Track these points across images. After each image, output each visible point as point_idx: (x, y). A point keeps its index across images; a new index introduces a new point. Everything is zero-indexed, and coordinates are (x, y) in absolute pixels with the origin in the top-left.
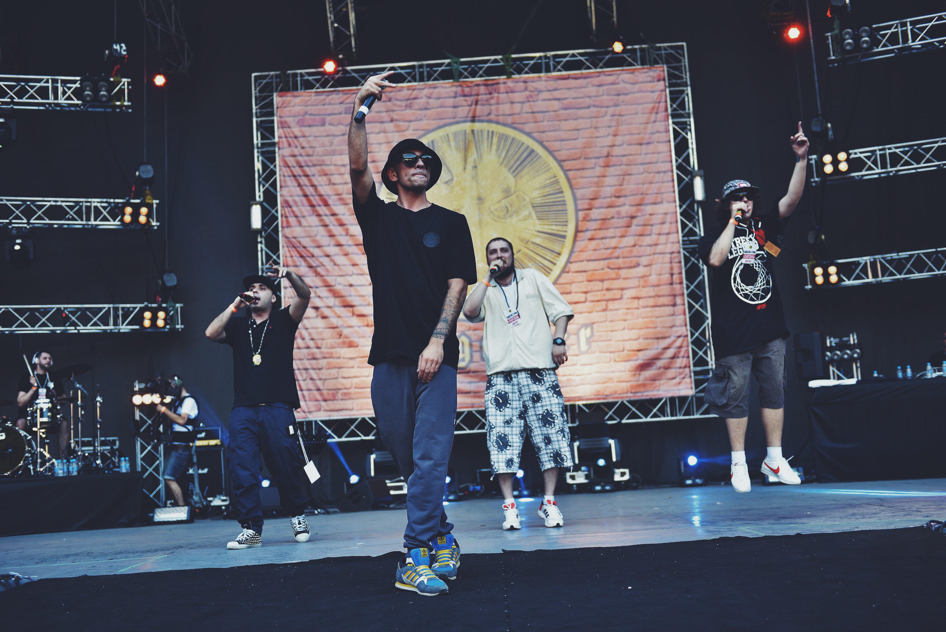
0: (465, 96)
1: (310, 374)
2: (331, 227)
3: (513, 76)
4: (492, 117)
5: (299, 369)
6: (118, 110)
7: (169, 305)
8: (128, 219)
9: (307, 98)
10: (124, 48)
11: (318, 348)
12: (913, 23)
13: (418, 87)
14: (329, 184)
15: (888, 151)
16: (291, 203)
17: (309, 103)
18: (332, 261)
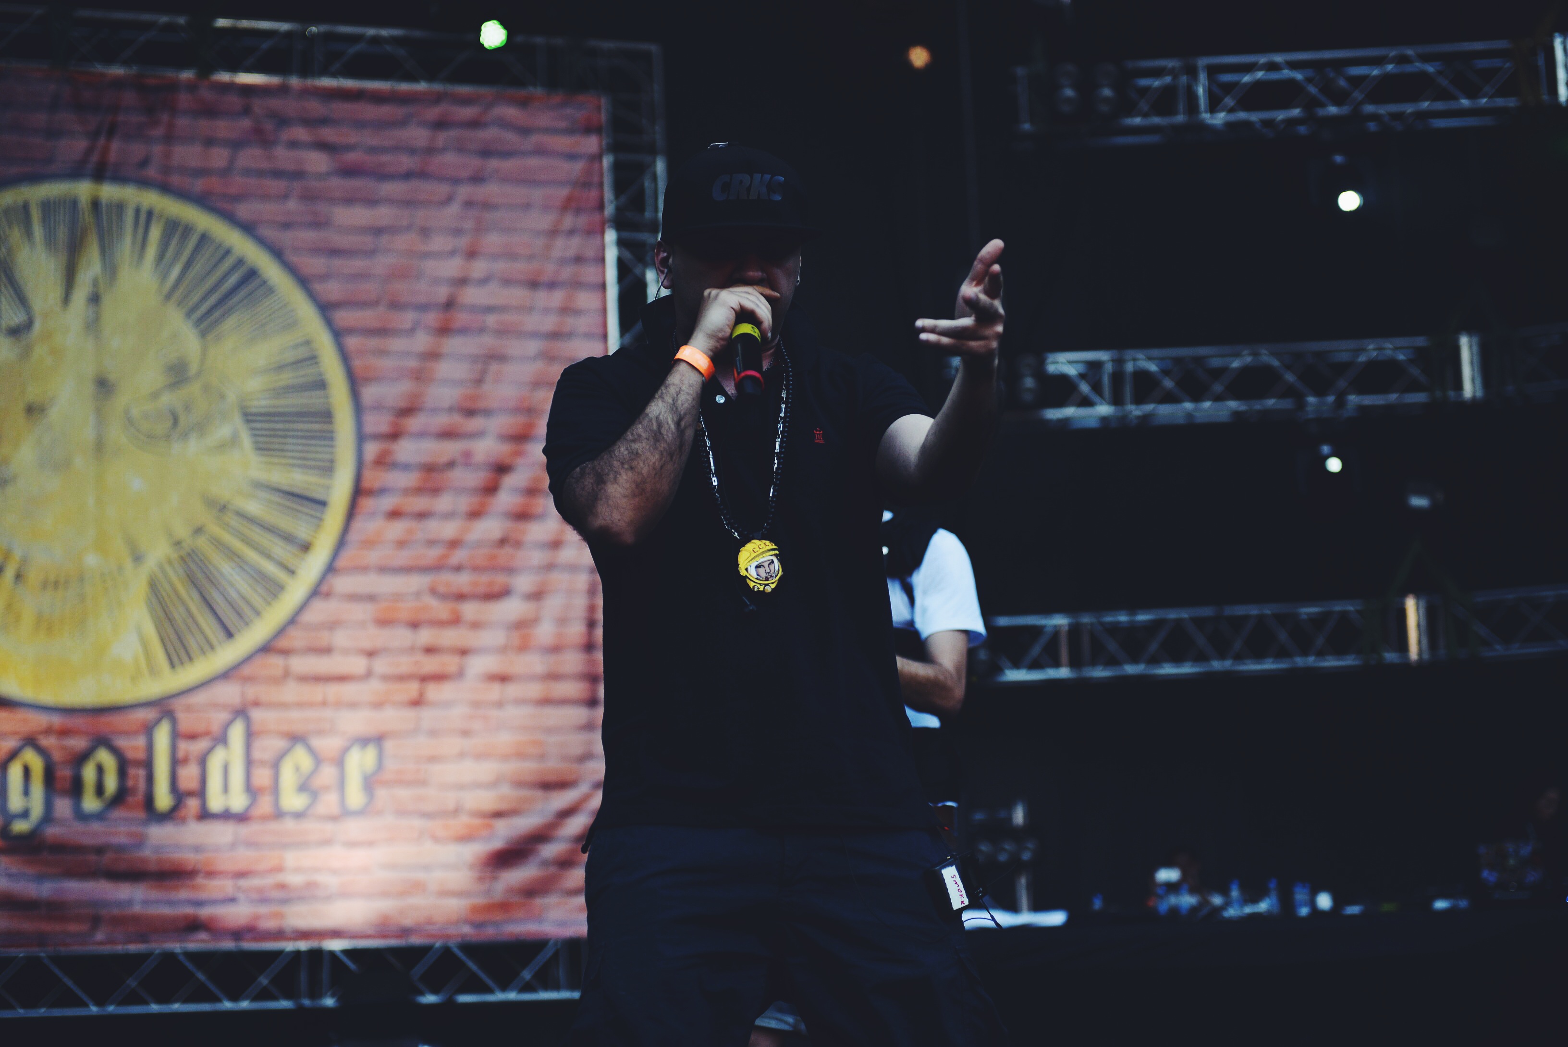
0: (81, 108)
3: (215, 74)
4: (151, 172)
12: (1211, 70)
15: (1129, 366)
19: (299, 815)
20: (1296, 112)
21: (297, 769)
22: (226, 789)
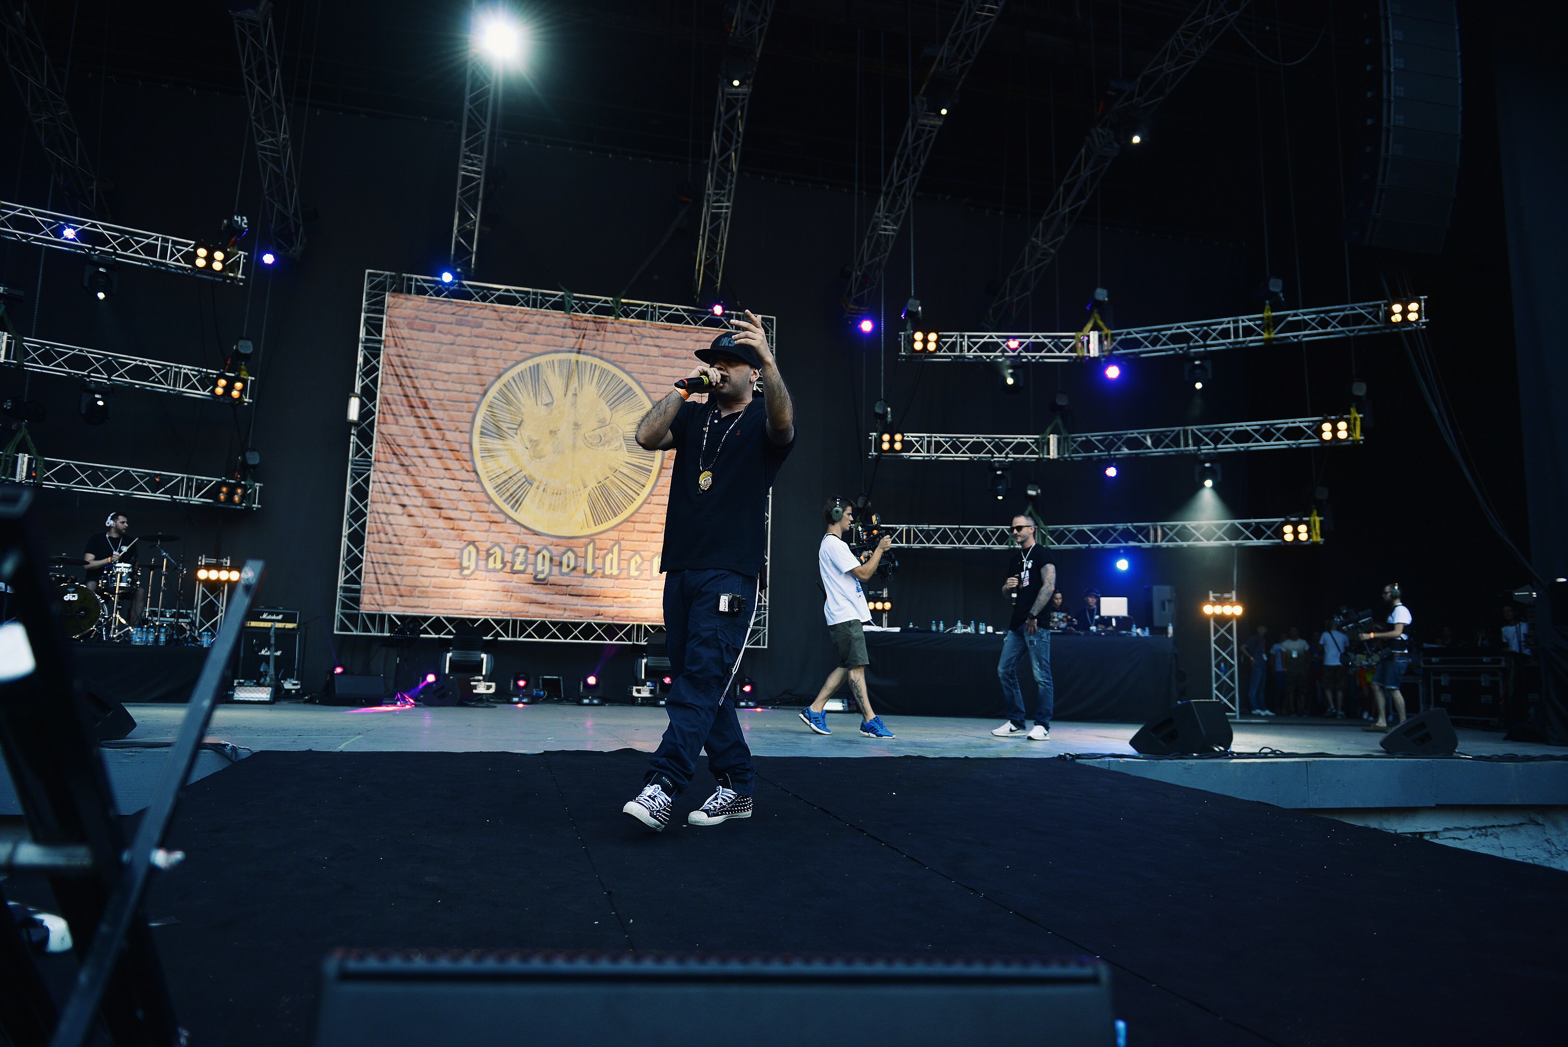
0: (573, 328)
1: (389, 569)
2: (428, 430)
3: (621, 318)
4: (597, 352)
5: (378, 563)
6: (228, 281)
7: (248, 483)
8: (219, 391)
9: (419, 304)
10: (246, 221)
11: (401, 544)
12: (970, 337)
13: (530, 312)
14: (431, 389)
15: (934, 439)
16: (390, 401)
17: (421, 308)
18: (425, 462)
19: (636, 578)
20: (998, 354)
21: (636, 563)
22: (611, 569)
